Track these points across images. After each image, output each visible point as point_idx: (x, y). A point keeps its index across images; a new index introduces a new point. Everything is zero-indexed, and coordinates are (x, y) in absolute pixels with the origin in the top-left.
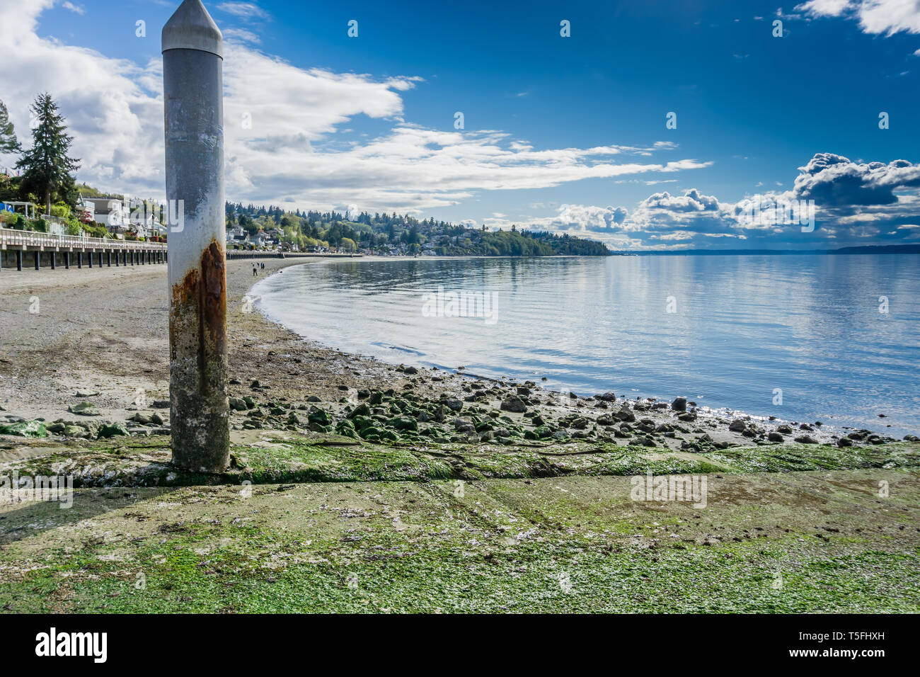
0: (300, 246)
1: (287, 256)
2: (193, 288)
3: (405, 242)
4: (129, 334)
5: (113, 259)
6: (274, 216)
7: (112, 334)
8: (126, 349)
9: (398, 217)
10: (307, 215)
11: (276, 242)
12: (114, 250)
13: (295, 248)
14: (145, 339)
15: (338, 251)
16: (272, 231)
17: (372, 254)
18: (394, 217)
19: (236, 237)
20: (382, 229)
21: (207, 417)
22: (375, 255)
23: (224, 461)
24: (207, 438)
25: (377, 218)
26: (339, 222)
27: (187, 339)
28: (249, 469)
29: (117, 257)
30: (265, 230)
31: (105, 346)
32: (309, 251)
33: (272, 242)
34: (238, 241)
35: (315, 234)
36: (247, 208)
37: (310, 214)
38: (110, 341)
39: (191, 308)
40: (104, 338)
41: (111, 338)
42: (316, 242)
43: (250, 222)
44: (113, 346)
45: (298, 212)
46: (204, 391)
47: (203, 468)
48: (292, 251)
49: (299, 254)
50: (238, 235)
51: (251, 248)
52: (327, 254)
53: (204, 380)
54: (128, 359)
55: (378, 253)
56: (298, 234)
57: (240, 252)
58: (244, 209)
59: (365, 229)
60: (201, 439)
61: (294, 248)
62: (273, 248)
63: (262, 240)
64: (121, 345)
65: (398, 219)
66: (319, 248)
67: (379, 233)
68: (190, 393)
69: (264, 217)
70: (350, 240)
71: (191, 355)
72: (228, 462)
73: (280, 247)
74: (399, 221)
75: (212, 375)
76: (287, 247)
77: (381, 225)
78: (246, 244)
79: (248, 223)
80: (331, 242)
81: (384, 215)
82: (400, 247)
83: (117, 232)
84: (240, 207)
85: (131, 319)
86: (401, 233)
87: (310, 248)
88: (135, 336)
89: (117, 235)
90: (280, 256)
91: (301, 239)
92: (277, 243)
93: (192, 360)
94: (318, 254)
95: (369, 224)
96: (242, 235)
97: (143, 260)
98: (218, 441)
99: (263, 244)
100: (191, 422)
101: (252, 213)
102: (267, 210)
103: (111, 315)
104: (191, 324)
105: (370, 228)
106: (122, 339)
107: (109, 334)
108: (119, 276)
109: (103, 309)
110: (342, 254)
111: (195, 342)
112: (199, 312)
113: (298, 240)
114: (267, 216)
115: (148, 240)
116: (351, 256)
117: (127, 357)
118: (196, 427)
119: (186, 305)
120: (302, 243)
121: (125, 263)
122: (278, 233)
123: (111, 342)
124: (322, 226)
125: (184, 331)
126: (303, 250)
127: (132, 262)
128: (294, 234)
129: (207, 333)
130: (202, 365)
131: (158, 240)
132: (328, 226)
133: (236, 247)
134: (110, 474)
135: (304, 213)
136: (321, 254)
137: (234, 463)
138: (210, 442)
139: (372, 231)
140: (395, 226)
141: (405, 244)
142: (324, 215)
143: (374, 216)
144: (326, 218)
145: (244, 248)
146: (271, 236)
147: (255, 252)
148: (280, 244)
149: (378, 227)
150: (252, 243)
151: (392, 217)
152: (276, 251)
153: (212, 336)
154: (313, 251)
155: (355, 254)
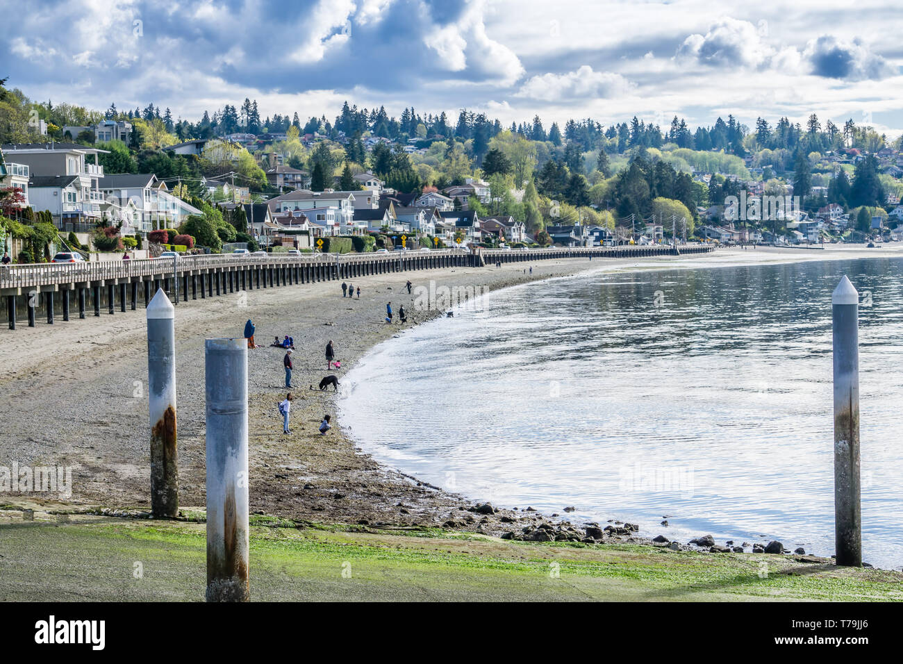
0: (531, 226)
1: (490, 259)
2: (160, 428)
3: (841, 204)
4: (117, 459)
5: (72, 300)
6: (470, 141)
7: (94, 459)
8: (114, 478)
9: (823, 128)
10: (562, 131)
11: (465, 218)
12: (76, 284)
13: (519, 234)
14: (139, 467)
15: (637, 238)
16: (459, 189)
17: (742, 242)
18: (813, 130)
19: (360, 215)
20: (776, 166)
21: (167, 490)
22: (750, 243)
23: (176, 513)
24: (167, 500)
25: (763, 135)
26: (652, 151)
27: (158, 453)
28: (187, 517)
29: (81, 297)
30: (441, 185)
31: (89, 474)
32: (556, 241)
33: (453, 221)
34: (362, 225)
35: (575, 194)
36: (398, 119)
37: (571, 127)
38: (94, 468)
39: (160, 438)
40: (84, 465)
41: (94, 465)
42: (577, 215)
43: (403, 165)
44: (98, 475)
45: (538, 126)
46: (166, 478)
47: (165, 515)
48: (510, 243)
49: (527, 250)
50: (364, 206)
51: (397, 241)
52: (609, 247)
53: (166, 472)
54: (118, 490)
55: (760, 238)
56: (528, 195)
57: (368, 256)
58: (392, 124)
59: (725, 169)
60: (164, 500)
61: (515, 235)
62: (458, 238)
63: (428, 218)
64: (108, 474)
65: (823, 136)
66: (586, 233)
67: (766, 178)
68: (159, 478)
69: (444, 144)
70: (677, 204)
71: (160, 460)
72: (178, 514)
73: (478, 234)
74: (824, 142)
75: (169, 470)
76: (497, 233)
77: (775, 154)
78: (384, 230)
79: (396, 166)
80: (623, 212)
81: (784, 124)
82: (826, 219)
83: (76, 228)
84: (380, 117)
85: (117, 436)
86: (828, 176)
87: (561, 233)
88: (124, 462)
89: (78, 235)
90: (473, 261)
91: (534, 209)
92: (469, 223)
93: (160, 463)
94: (581, 249)
95: (739, 152)
96: (375, 206)
97: (133, 300)
98: (172, 502)
99: (428, 227)
100: (160, 492)
101: (413, 135)
102: (452, 121)
103: (88, 430)
104: (160, 446)
105: (740, 164)
106: (109, 466)
107: (90, 458)
108: (87, 346)
109: (72, 419)
110: (651, 245)
111: (162, 454)
112: (163, 440)
113: (528, 211)
114: (450, 143)
115: (146, 243)
116: (673, 252)
117: (117, 488)
118: (162, 495)
119: (158, 436)
120: (539, 219)
121: (96, 309)
122: (473, 194)
123: (95, 470)
124: (602, 162)
125: (156, 449)
126: (540, 240)
127: (111, 307)
128: (517, 195)
129: (167, 450)
130: (165, 465)
131: (166, 239)
132: (620, 164)
133: (358, 245)
134: (125, 514)
135: (554, 128)
136: (590, 248)
137: (180, 515)
138: (168, 502)
139: (747, 171)
140: (812, 155)
141: (839, 210)
142: (611, 133)
143: (753, 130)
144: (616, 140)
145: (380, 244)
146: (457, 203)
147: (407, 254)
148: (477, 224)
149: (767, 161)
150: (400, 228)
151: (805, 128)
152: (463, 247)
153: (169, 452)
154: (565, 242)
155: (690, 245)
